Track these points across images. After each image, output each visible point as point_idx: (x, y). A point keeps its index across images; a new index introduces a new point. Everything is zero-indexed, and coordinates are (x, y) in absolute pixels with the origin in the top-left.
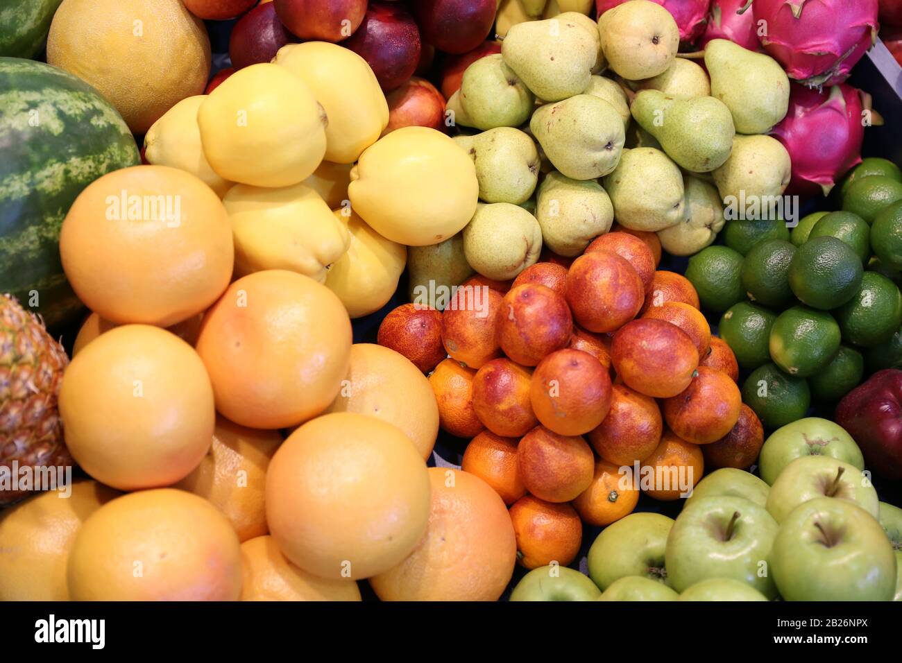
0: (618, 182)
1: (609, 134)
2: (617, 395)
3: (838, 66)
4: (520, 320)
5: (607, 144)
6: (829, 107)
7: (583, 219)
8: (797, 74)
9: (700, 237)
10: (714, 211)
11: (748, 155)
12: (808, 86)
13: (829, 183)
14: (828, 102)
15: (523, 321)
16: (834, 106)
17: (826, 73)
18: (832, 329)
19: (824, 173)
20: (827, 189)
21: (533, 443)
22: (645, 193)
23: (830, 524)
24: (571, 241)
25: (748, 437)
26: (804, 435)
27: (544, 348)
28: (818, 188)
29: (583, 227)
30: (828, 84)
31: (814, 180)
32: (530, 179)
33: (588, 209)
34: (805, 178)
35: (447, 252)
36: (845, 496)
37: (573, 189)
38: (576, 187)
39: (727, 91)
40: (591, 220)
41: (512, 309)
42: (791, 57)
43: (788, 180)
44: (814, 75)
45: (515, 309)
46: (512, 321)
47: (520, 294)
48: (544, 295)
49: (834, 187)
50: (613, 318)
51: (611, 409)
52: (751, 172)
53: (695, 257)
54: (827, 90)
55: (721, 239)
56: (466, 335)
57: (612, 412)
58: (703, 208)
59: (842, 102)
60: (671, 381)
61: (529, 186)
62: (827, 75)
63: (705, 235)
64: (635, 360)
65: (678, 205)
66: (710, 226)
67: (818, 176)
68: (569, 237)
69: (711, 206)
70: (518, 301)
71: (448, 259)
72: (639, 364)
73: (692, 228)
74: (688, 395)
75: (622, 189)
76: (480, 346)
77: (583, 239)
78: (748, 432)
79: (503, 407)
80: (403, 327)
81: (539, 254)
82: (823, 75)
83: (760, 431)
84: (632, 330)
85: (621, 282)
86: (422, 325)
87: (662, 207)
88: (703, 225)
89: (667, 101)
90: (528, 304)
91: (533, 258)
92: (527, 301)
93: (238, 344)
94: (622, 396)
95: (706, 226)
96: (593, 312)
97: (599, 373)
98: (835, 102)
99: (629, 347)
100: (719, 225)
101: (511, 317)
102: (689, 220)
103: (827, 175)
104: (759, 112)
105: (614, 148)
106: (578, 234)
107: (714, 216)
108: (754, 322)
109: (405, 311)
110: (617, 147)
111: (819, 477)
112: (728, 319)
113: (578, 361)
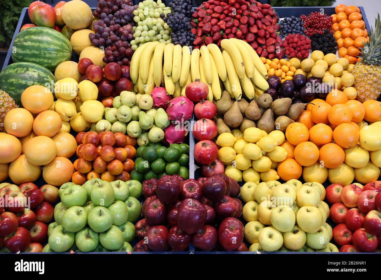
1: (125, 113)
5: (124, 115)
11: (154, 130)
18: (148, 165)
22: (131, 129)
29: (116, 129)
32: (114, 118)
33: (118, 126)
34: (167, 141)
52: (152, 133)
53: (140, 146)
57: (96, 160)
61: (113, 120)
63: (143, 143)
65: (136, 133)
67: (169, 141)
68: (114, 130)
75: (128, 126)
77: (116, 131)
82: (174, 121)
86: (82, 135)
88: (144, 141)
94: (100, 158)
100: (147, 142)
102: (141, 139)
103: (171, 142)
104: (160, 124)
105: (126, 117)
107: (146, 140)
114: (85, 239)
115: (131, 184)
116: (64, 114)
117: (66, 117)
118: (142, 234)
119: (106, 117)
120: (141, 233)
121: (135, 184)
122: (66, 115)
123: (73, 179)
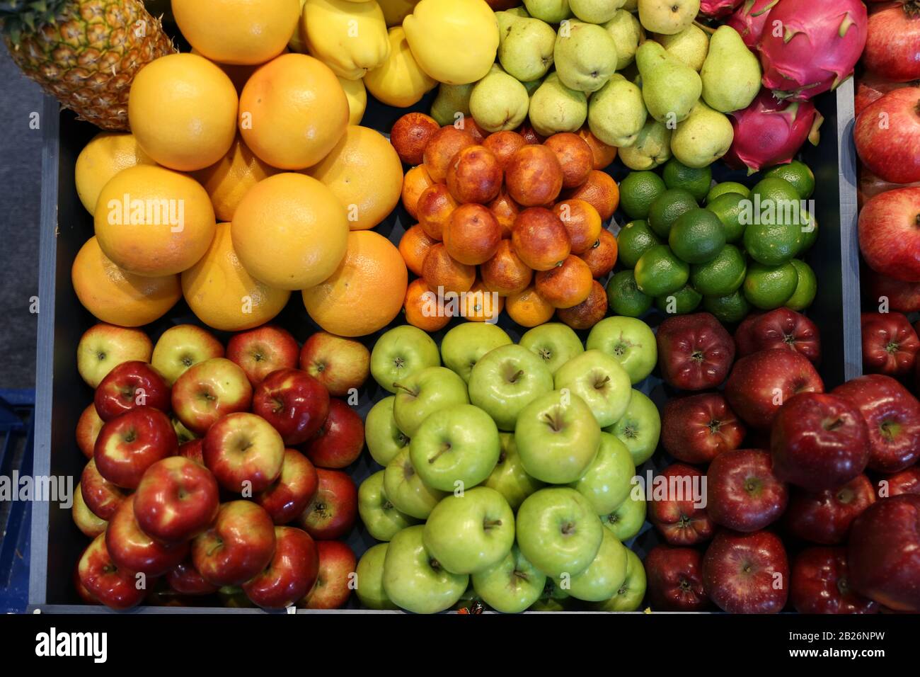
0: (597, 100)
1: (597, 65)
2: (506, 250)
3: (800, 91)
4: (460, 173)
5: (593, 72)
6: (782, 116)
7: (554, 116)
8: (766, 82)
9: (643, 162)
10: (661, 150)
11: (699, 125)
12: (773, 95)
13: (755, 168)
14: (782, 112)
15: (461, 173)
16: (785, 117)
17: (789, 92)
18: (681, 275)
19: (756, 160)
20: (751, 171)
21: (436, 252)
22: (609, 118)
23: (564, 416)
24: (541, 127)
25: (587, 314)
26: (622, 332)
27: (468, 197)
28: (745, 168)
29: (553, 122)
30: (789, 99)
31: (744, 161)
32: (539, 69)
33: (561, 111)
34: (740, 156)
35: (464, 91)
36: (603, 394)
37: (560, 91)
38: (563, 91)
39: (710, 71)
40: (560, 120)
41: (459, 160)
42: (768, 69)
43: (722, 154)
44: (779, 88)
45: (461, 162)
46: (455, 169)
47: (470, 152)
48: (484, 162)
49: (757, 173)
50: (525, 199)
51: (495, 256)
52: (693, 138)
53: (634, 173)
54: (786, 104)
55: (658, 171)
56: (433, 159)
57: (496, 259)
58: (655, 144)
59: (793, 117)
60: (536, 262)
61: (535, 74)
62: (789, 94)
63: (647, 163)
64: (521, 237)
65: (630, 136)
66: (654, 158)
67: (747, 160)
68: (542, 124)
69: (661, 145)
70: (466, 158)
71: (462, 96)
72: (521, 241)
73: (640, 153)
74: (553, 273)
75: (597, 106)
76: (439, 171)
77: (552, 129)
78: (589, 310)
79: (429, 219)
80: (405, 130)
81: (518, 124)
82: (787, 92)
83: (600, 313)
84: (531, 215)
85: (541, 178)
86: (418, 134)
87: (617, 133)
88: (649, 155)
89: (660, 58)
90: (470, 163)
91: (511, 125)
92: (471, 160)
93: (260, 101)
94: (508, 252)
95: (651, 157)
96: (514, 189)
97: (489, 234)
98: (788, 115)
99: (522, 226)
100: (661, 160)
101: (456, 166)
102: (640, 147)
103: (755, 162)
104: (723, 98)
105: (598, 77)
106: (547, 124)
107: (660, 153)
108: (643, 239)
109: (413, 119)
110: (601, 77)
111: (596, 373)
112: (627, 228)
113: (479, 219)
114: (509, 587)
115: (623, 344)
116: (348, 63)
117: (355, 70)
118: (683, 536)
119: (506, 60)
120: (680, 533)
121: (640, 346)
122: (355, 63)
123: (411, 314)
